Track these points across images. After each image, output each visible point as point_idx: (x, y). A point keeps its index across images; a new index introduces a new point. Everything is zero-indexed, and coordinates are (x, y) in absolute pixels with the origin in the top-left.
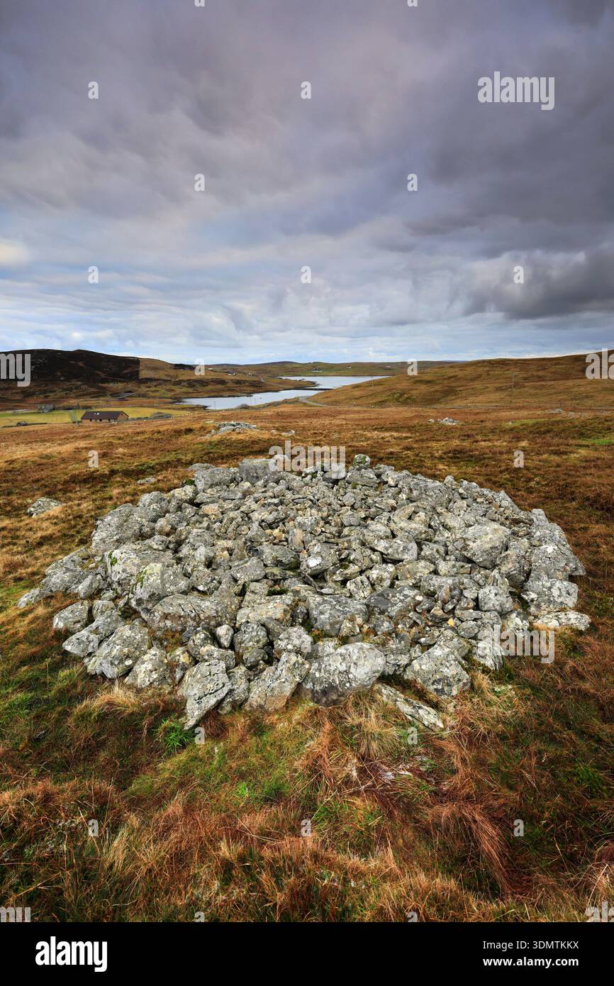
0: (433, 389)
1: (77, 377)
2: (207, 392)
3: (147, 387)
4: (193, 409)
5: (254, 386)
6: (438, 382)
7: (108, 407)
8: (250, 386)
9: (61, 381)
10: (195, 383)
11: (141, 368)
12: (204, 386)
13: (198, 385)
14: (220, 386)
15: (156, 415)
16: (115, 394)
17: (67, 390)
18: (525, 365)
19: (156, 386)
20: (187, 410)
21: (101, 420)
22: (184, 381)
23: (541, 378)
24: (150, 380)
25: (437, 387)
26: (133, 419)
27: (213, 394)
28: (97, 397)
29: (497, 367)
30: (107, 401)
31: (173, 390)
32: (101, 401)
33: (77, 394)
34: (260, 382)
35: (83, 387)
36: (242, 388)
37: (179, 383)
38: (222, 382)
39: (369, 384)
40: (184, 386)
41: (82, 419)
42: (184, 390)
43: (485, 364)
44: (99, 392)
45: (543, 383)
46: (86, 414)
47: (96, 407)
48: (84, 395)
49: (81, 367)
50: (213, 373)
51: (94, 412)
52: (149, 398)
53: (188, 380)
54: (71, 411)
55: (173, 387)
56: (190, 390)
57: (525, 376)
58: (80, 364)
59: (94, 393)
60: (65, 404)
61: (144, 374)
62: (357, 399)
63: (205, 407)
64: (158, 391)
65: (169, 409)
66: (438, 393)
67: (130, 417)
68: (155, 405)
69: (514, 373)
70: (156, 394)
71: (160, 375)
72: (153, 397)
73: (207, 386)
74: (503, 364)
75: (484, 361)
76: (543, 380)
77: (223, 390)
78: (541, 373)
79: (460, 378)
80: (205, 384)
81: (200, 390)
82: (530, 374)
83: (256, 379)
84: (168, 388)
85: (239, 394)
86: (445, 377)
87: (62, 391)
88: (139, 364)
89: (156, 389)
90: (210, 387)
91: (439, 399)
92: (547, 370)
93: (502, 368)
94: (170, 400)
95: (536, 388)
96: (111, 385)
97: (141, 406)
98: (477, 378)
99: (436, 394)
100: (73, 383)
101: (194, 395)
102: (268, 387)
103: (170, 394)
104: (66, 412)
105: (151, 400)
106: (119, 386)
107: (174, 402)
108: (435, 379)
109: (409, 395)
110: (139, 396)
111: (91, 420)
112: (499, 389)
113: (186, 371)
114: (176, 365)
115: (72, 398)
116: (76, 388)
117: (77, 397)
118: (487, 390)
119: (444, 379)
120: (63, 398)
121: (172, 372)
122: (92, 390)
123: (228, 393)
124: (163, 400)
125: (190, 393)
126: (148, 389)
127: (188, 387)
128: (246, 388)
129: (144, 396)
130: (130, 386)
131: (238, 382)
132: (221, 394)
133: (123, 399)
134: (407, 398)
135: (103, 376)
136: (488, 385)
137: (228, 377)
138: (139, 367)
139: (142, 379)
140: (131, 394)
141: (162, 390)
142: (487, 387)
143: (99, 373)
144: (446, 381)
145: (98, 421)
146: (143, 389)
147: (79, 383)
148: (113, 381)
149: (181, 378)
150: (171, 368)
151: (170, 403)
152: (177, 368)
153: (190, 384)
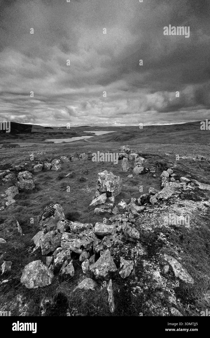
0: (127, 136)
2: (55, 137)
3: (34, 135)
4: (48, 143)
5: (73, 135)
6: (130, 133)
8: (72, 135)
10: (52, 134)
11: (32, 128)
12: (55, 135)
13: (53, 134)
14: (61, 135)
16: (21, 138)
17: (3, 136)
18: (160, 127)
19: (37, 135)
21: (9, 148)
22: (48, 133)
23: (163, 132)
24: (35, 133)
25: (129, 135)
26: (21, 147)
27: (57, 138)
28: (14, 139)
29: (150, 128)
31: (43, 136)
33: (7, 138)
34: (75, 133)
35: (10, 135)
36: (69, 135)
37: (46, 134)
38: (62, 133)
39: (109, 134)
41: (2, 147)
42: (48, 136)
43: (147, 127)
44: (16, 137)
45: (162, 134)
46: (4, 145)
48: (9, 138)
50: (59, 130)
51: (7, 145)
52: (34, 139)
53: (50, 133)
55: (43, 135)
56: (50, 136)
57: (158, 131)
61: (33, 130)
62: (102, 139)
63: (53, 142)
64: (38, 136)
65: (40, 143)
66: (129, 137)
69: (155, 130)
70: (37, 138)
71: (39, 131)
72: (36, 139)
73: (56, 135)
74: (152, 127)
75: (147, 126)
76: (163, 133)
77: (62, 136)
78: (163, 130)
79: (137, 132)
80: (55, 134)
81: (53, 136)
82: (160, 130)
83: (74, 132)
84: (41, 135)
85: (67, 137)
86: (133, 131)
88: (32, 127)
89: (37, 136)
90: (57, 135)
91: (129, 139)
92: (166, 129)
93: (152, 128)
95: (160, 135)
96: (21, 134)
97: (30, 142)
98: (143, 132)
99: (128, 137)
101: (51, 138)
102: (78, 135)
103: (42, 138)
106: (23, 135)
107: (43, 141)
108: (129, 132)
109: (119, 138)
110: (30, 138)
112: (148, 136)
113: (49, 129)
114: (45, 127)
115: (5, 139)
116: (7, 136)
118: (145, 136)
119: (132, 132)
121: (44, 130)
122: (13, 136)
123: (63, 137)
124: (39, 140)
125: (49, 137)
126: (34, 136)
127: (49, 135)
128: (70, 135)
129: (32, 138)
130: (28, 135)
131: (67, 133)
132: (60, 137)
133: (24, 140)
134: (118, 139)
135: (18, 131)
136: (145, 134)
137: (64, 131)
138: (31, 128)
139: (32, 132)
140: (27, 138)
141: (39, 136)
142: (145, 135)
144: (133, 133)
146: (32, 136)
148: (21, 133)
149: (47, 132)
150: (44, 128)
151: (41, 141)
152: (46, 128)
153: (50, 134)
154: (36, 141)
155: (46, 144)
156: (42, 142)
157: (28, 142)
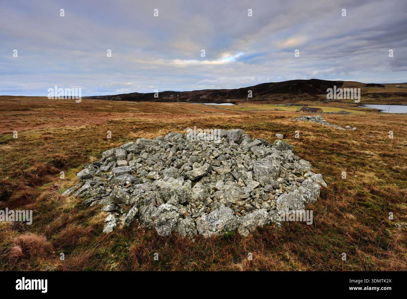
1: (306, 92)
4: (369, 111)
7: (316, 106)
9: (300, 93)
10: (379, 95)
12: (386, 97)
13: (380, 96)
15: (341, 112)
17: (301, 97)
20: (364, 111)
21: (308, 112)
22: (370, 94)
26: (325, 113)
28: (313, 101)
30: (317, 103)
32: (314, 103)
33: (304, 99)
35: (308, 96)
38: (405, 95)
40: (370, 97)
41: (300, 110)
44: (315, 99)
46: (303, 108)
47: (311, 105)
48: (307, 100)
49: (311, 87)
51: (307, 108)
52: (341, 103)
53: (374, 93)
54: (298, 106)
56: (373, 99)
58: (311, 85)
59: (312, 99)
60: (298, 103)
63: (379, 111)
65: (352, 109)
67: (324, 111)
68: (343, 107)
73: (389, 97)
77: (403, 101)
81: (382, 100)
87: (299, 98)
88: (342, 85)
94: (356, 105)
97: (335, 107)
100: (304, 94)
101: (375, 103)
104: (296, 107)
105: (343, 104)
107: (358, 106)
111: (304, 111)
113: (374, 88)
114: (368, 84)
115: (302, 101)
116: (305, 97)
117: (304, 100)
120: (298, 100)
121: (364, 89)
122: (312, 97)
124: (350, 104)
125: (372, 101)
135: (320, 91)
143: (318, 89)
145: (307, 112)
147: (307, 94)
149: (368, 92)
150: (364, 86)
151: (354, 106)
152: (368, 86)
153: (375, 96)
154: (344, 106)
155: (364, 113)
156: (356, 108)
157: (331, 106)
